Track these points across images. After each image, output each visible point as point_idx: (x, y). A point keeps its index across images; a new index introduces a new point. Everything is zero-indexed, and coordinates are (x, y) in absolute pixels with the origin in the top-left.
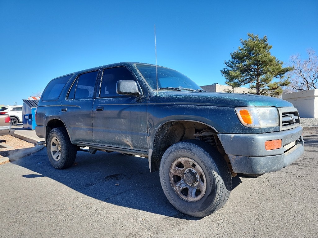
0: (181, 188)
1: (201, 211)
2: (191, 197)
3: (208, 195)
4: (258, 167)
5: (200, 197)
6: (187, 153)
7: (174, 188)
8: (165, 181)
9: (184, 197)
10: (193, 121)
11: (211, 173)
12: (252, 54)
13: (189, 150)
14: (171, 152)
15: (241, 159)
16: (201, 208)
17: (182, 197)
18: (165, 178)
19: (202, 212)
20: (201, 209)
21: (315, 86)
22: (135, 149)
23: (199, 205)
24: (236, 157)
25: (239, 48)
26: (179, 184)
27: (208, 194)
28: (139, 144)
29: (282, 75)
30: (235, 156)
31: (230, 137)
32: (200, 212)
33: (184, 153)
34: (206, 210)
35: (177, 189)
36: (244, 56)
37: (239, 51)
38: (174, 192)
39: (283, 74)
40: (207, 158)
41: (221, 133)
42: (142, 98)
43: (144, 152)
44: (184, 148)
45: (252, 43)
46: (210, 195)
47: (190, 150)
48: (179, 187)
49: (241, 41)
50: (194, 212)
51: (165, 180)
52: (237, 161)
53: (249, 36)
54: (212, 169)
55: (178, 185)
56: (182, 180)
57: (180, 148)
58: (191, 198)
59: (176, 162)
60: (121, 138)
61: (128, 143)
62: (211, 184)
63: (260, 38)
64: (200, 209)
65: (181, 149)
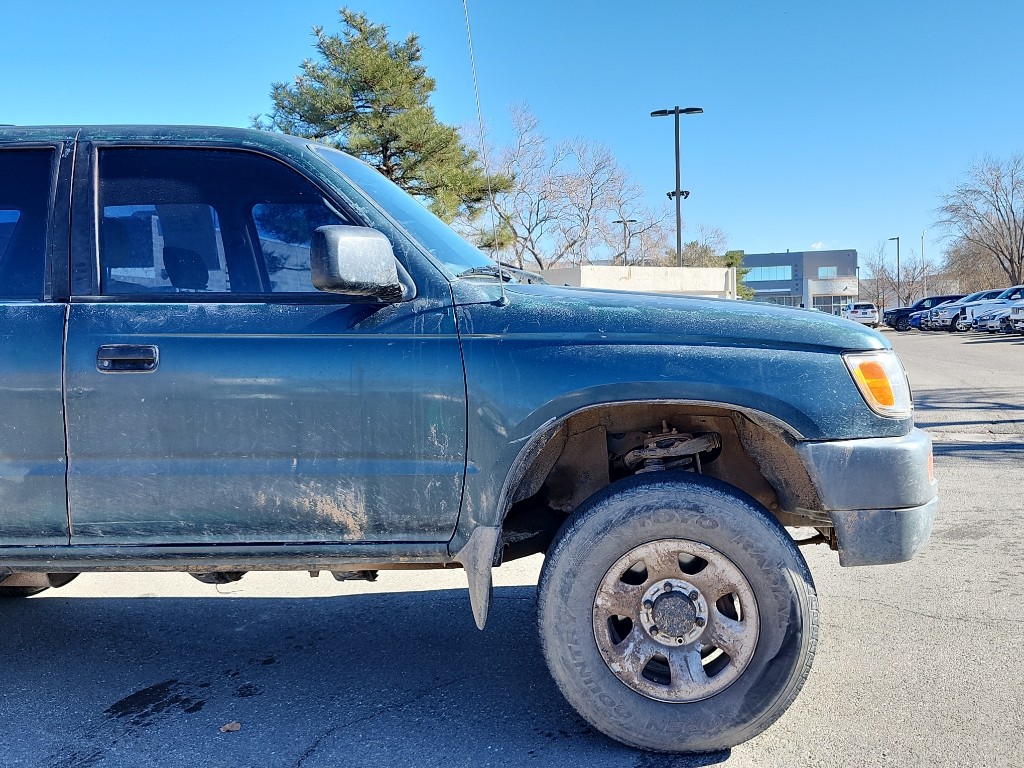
0: (642, 662)
1: (745, 721)
2: (692, 685)
3: (771, 662)
4: (915, 538)
5: (728, 675)
6: (684, 521)
7: (616, 667)
8: (576, 648)
9: (660, 692)
10: (678, 401)
11: (783, 579)
12: (360, 104)
13: (691, 509)
14: (608, 527)
15: (874, 519)
16: (743, 710)
17: (652, 692)
18: (574, 633)
19: (747, 724)
20: (744, 717)
21: (536, 252)
22: (375, 537)
23: (736, 704)
24: (859, 515)
25: (304, 66)
26: (631, 645)
27: (772, 653)
28: (411, 511)
29: (477, 205)
30: (856, 513)
31: (842, 452)
32: (740, 728)
33: (667, 525)
34: (761, 714)
35: (629, 666)
36: (337, 107)
37: (308, 82)
38: (617, 679)
39: (478, 200)
40: (765, 532)
41: (812, 441)
42: (420, 313)
43: (430, 547)
44: (668, 506)
45: (369, 60)
46: (777, 657)
47: (696, 508)
48: (635, 657)
49: (317, 40)
50: (716, 733)
51: (576, 642)
52: (861, 528)
53: (349, 20)
54: (785, 565)
55: (628, 652)
56: (636, 628)
57: (649, 508)
58: (691, 687)
59: (622, 565)
60: (297, 493)
61: (338, 516)
62: (781, 619)
63: (396, 38)
64: (739, 716)
65: (658, 509)
